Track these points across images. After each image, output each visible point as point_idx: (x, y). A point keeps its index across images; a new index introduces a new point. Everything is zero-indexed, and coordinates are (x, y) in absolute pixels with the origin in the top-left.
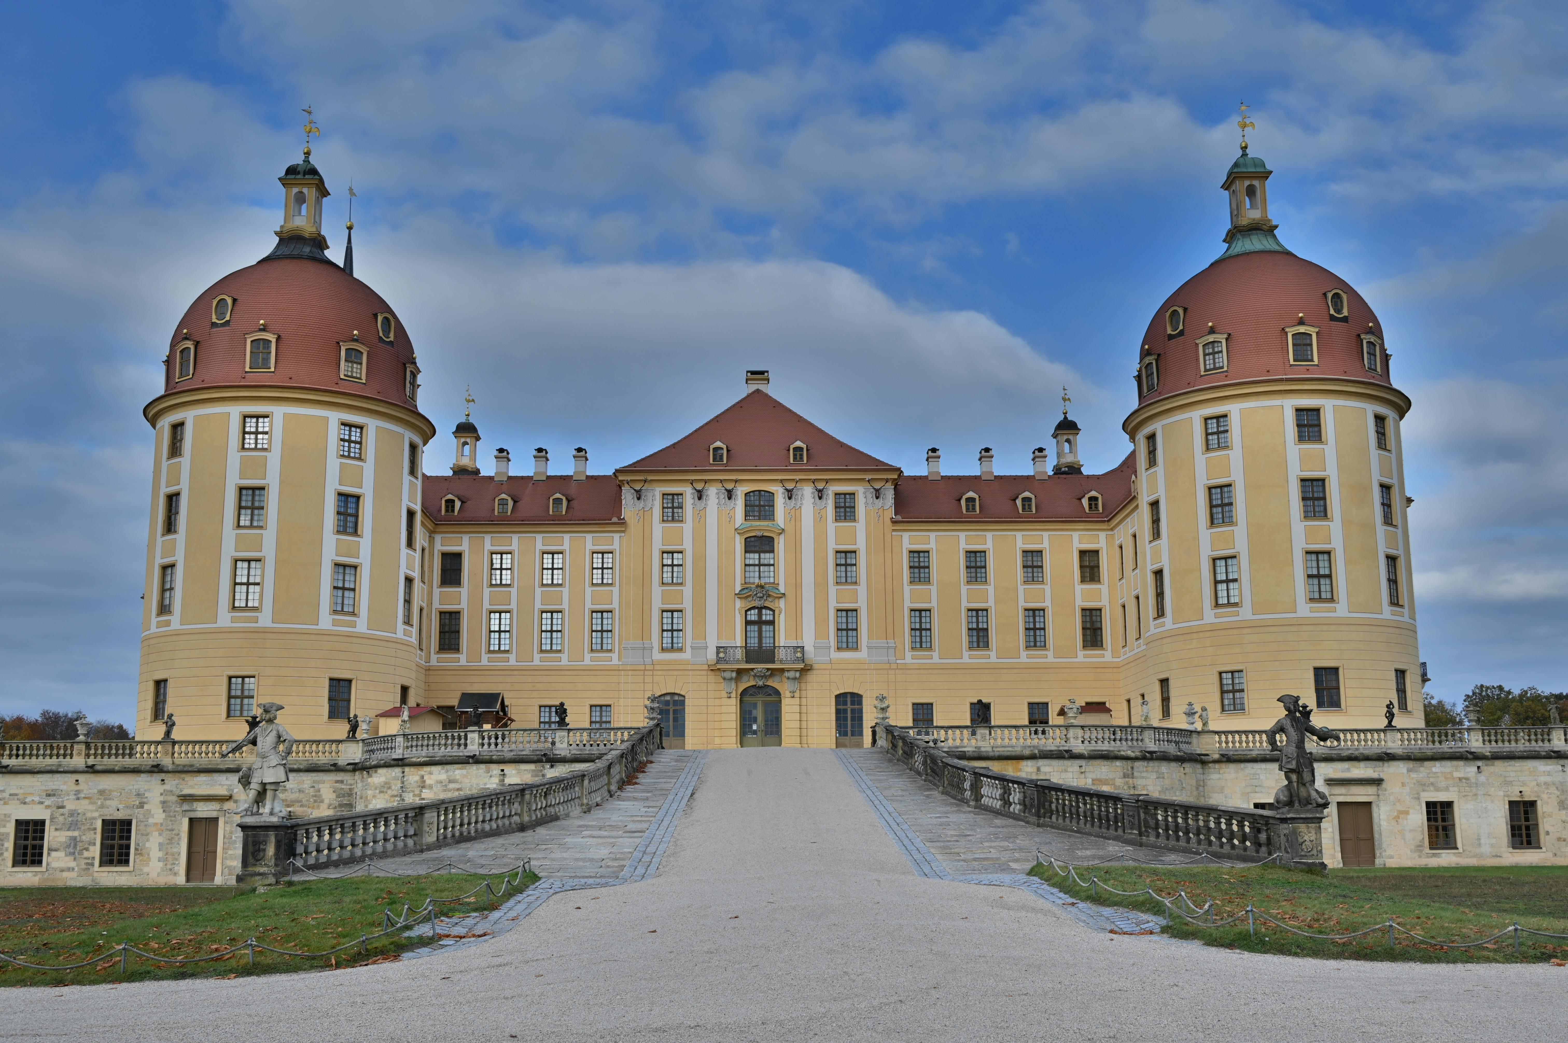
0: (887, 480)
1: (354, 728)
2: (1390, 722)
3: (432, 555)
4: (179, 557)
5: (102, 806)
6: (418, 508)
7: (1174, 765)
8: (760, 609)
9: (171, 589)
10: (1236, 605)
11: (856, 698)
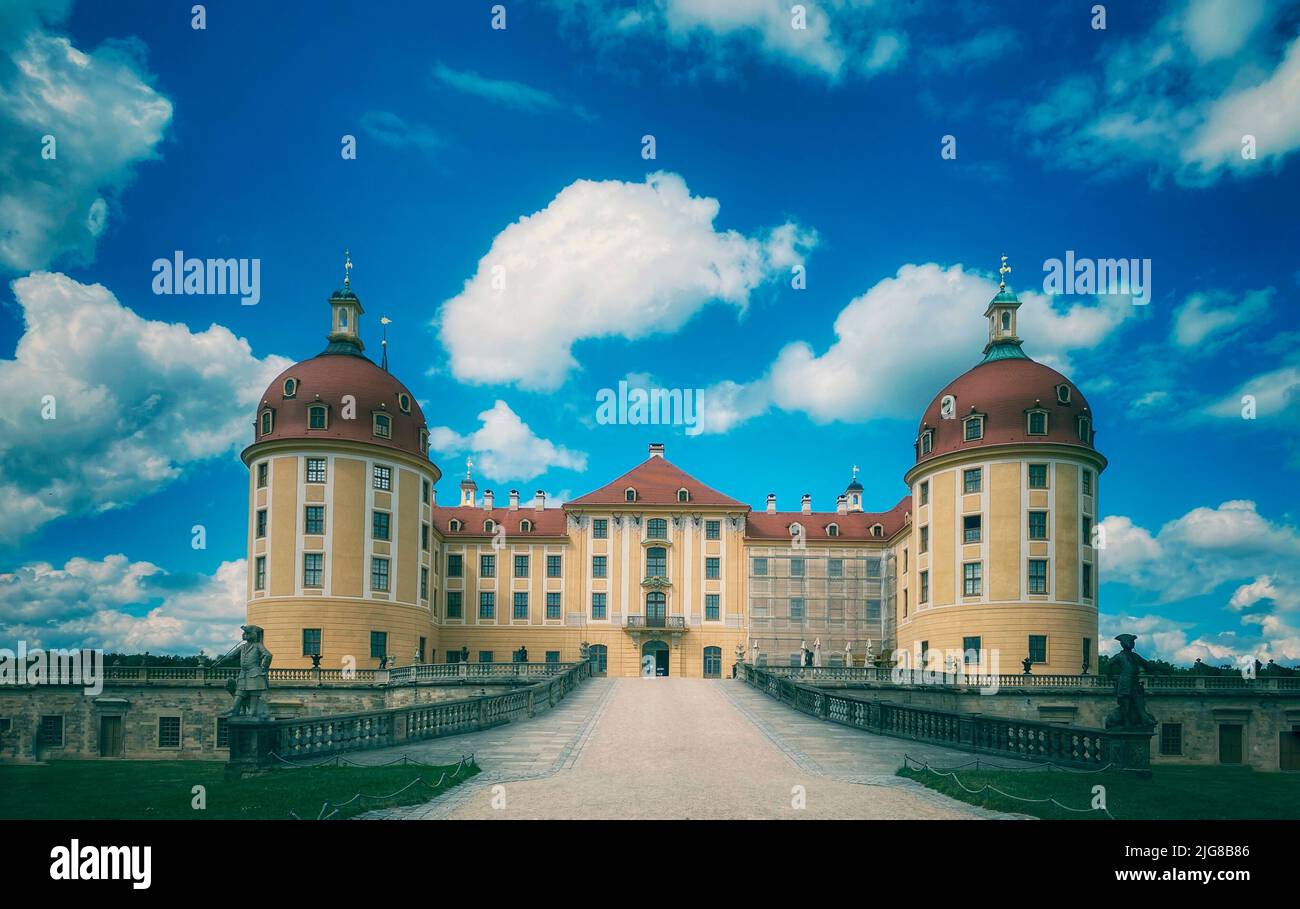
0: (741, 514)
1: (384, 662)
2: (1085, 672)
3: (442, 557)
4: (268, 553)
5: (217, 709)
6: (430, 524)
7: (938, 695)
8: (656, 594)
9: (264, 573)
10: (979, 595)
11: (717, 650)
